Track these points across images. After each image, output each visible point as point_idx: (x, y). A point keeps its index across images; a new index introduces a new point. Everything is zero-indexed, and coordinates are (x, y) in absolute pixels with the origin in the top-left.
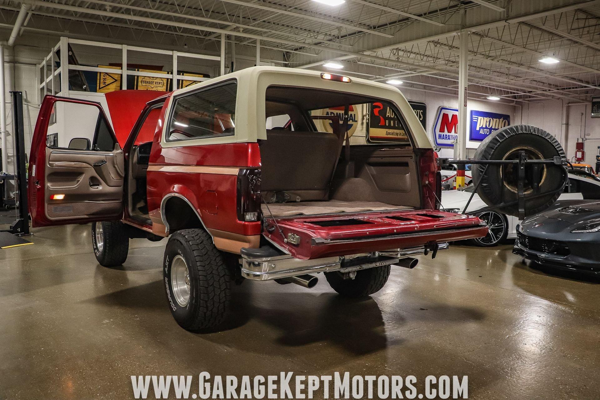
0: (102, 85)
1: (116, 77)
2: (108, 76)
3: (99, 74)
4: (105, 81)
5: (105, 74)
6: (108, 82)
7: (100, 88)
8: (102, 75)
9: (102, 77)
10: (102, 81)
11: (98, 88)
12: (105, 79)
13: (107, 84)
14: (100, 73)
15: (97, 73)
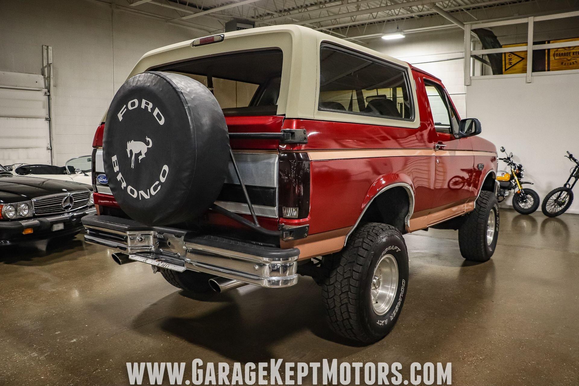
0: (508, 66)
1: (522, 55)
2: (513, 56)
3: (503, 55)
4: (511, 61)
5: (510, 54)
6: (514, 62)
7: (506, 70)
8: (507, 55)
9: (507, 57)
10: (507, 61)
11: (504, 69)
12: (510, 59)
13: (513, 64)
14: (505, 53)
15: (501, 54)
